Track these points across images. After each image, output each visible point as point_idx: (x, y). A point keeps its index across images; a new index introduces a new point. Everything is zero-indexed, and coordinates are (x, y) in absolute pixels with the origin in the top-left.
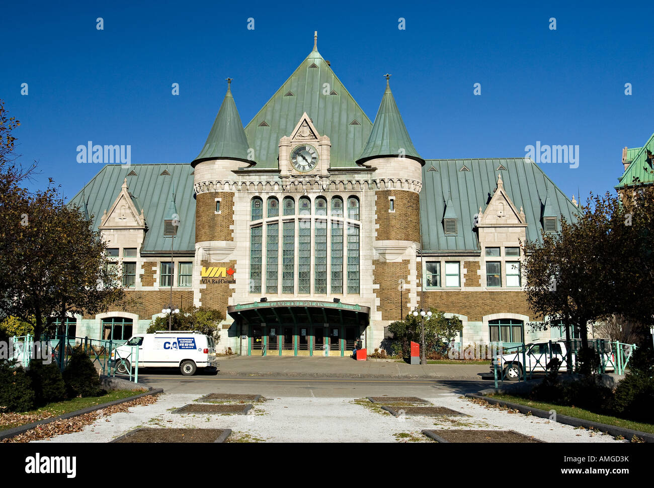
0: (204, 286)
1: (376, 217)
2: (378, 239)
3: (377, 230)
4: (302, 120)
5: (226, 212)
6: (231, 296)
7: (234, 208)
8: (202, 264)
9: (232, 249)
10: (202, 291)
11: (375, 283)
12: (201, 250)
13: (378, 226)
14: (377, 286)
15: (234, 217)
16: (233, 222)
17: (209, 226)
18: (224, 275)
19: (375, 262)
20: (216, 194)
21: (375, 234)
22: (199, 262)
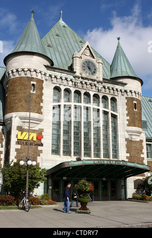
0: (19, 147)
1: (127, 112)
2: (128, 125)
3: (127, 120)
4: (86, 45)
5: (39, 93)
6: (39, 156)
7: (43, 91)
8: (17, 129)
9: (41, 120)
10: (17, 150)
11: (127, 153)
12: (17, 118)
13: (128, 118)
14: (128, 155)
15: (43, 98)
16: (42, 101)
17: (26, 101)
18: (35, 139)
19: (127, 140)
20: (32, 79)
21: (127, 122)
22: (16, 128)
